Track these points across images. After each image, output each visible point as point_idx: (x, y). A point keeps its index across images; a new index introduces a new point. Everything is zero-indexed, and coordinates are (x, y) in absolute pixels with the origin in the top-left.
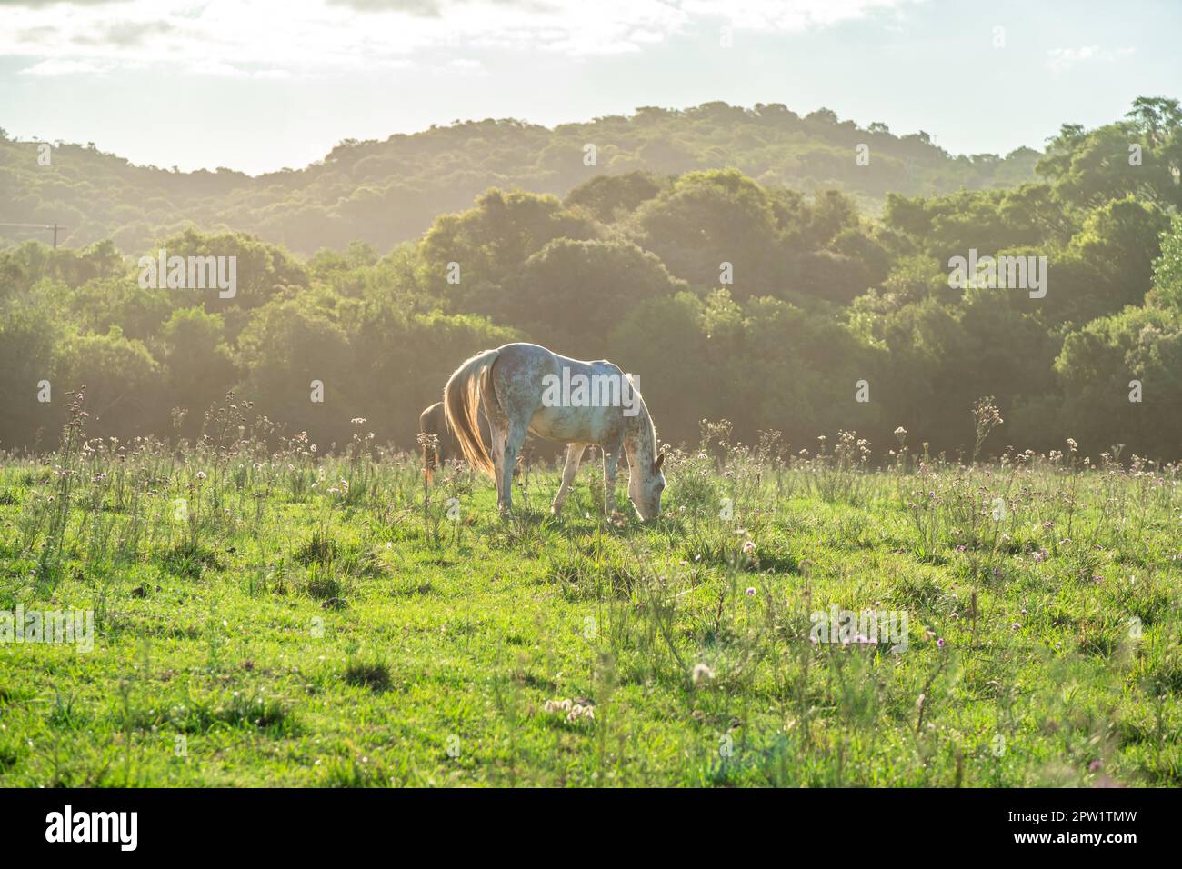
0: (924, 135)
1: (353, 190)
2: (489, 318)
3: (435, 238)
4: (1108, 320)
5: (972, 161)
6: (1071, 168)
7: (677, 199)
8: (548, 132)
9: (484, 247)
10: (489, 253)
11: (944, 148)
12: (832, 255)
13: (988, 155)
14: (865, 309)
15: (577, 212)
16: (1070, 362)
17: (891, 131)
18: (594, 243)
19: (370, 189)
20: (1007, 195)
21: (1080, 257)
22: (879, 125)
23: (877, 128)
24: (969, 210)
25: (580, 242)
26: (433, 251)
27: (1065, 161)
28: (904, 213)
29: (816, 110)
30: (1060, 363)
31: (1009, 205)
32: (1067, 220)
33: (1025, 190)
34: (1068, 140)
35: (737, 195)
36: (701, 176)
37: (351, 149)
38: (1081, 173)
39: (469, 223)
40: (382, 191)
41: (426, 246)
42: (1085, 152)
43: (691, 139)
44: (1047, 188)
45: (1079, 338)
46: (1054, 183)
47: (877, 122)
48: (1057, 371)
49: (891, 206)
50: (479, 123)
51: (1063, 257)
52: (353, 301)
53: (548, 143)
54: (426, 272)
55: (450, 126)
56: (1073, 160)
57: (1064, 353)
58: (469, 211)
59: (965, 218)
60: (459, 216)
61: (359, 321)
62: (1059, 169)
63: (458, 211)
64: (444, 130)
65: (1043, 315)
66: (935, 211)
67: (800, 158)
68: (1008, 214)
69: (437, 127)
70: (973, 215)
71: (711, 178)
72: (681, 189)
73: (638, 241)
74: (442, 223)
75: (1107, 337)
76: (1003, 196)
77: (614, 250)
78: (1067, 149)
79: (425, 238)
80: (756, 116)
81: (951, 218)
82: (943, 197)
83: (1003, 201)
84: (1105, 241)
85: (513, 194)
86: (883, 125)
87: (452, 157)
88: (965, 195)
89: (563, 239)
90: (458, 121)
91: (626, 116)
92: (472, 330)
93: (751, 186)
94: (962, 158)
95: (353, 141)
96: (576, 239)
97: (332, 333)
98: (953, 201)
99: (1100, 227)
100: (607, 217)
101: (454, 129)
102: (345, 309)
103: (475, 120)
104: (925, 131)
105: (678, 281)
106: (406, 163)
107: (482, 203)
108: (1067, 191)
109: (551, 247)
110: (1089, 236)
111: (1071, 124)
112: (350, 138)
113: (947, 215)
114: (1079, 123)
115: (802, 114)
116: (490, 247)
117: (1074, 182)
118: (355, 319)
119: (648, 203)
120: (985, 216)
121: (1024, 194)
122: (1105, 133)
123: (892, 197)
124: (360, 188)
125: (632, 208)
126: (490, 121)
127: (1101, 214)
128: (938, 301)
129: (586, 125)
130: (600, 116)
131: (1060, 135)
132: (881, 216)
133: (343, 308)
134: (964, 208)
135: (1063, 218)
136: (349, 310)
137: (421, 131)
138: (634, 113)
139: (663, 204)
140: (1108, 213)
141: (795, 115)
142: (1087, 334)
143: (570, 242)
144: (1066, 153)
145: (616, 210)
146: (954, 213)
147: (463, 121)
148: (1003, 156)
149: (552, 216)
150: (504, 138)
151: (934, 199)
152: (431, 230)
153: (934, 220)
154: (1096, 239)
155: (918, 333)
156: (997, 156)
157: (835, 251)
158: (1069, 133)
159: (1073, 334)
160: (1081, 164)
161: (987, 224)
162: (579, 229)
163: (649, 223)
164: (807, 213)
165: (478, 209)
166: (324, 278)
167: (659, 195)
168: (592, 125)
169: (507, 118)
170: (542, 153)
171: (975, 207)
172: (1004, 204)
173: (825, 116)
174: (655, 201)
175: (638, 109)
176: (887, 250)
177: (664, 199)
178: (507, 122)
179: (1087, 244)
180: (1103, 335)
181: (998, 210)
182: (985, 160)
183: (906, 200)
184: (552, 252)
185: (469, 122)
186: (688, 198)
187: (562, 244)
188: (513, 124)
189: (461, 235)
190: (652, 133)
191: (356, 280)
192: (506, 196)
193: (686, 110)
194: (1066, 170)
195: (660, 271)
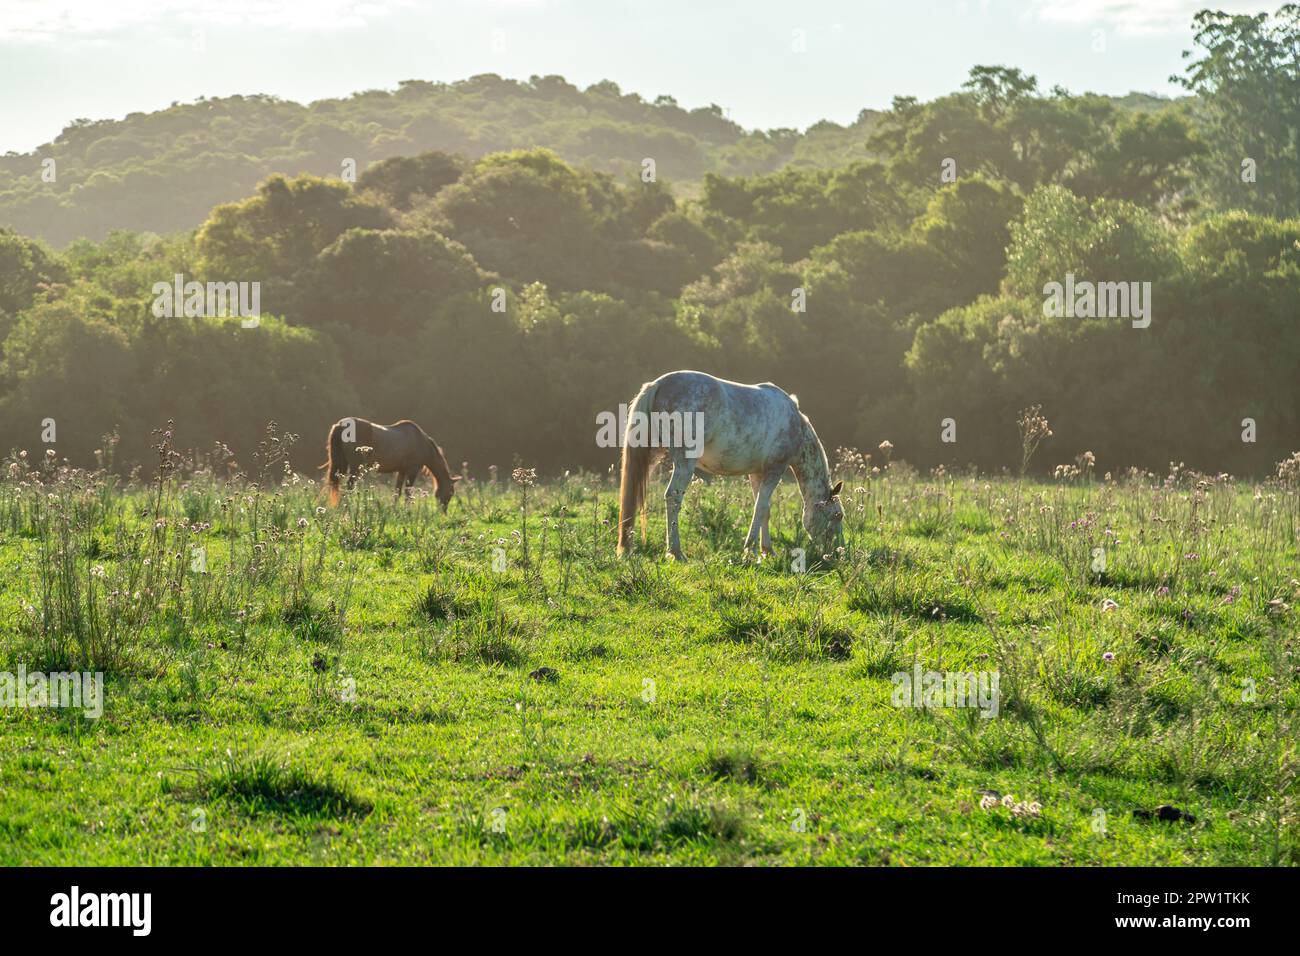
0: (716, 109)
1: (89, 175)
2: (283, 318)
3: (213, 231)
4: (962, 312)
5: (768, 136)
6: (906, 145)
7: (481, 183)
8: (303, 109)
9: (268, 239)
10: (274, 246)
11: (738, 122)
12: (652, 244)
13: (786, 130)
14: (694, 303)
15: (369, 198)
16: (922, 356)
17: (680, 105)
18: (394, 233)
19: (106, 174)
20: (835, 175)
21: (925, 243)
22: (665, 98)
23: (664, 102)
24: (794, 192)
25: (377, 232)
26: (211, 244)
27: (899, 136)
28: (722, 195)
29: (597, 81)
30: (912, 358)
31: (838, 186)
32: (902, 202)
33: (855, 170)
34: (900, 113)
35: (549, 179)
36: (506, 157)
37: (83, 129)
38: (918, 150)
39: (252, 213)
40: (120, 176)
41: (203, 239)
42: (922, 126)
43: (460, 116)
44: (878, 168)
45: (931, 330)
46: (888, 163)
47: (663, 94)
48: (906, 368)
49: (709, 186)
50: (225, 99)
51: (906, 242)
52: (131, 301)
53: (303, 121)
54: (205, 268)
55: (194, 103)
56: (908, 136)
57: (915, 346)
58: (249, 200)
59: (789, 201)
60: (240, 206)
61: (139, 323)
62: (893, 145)
63: (238, 201)
64: (187, 107)
65: (886, 305)
66: (758, 192)
67: (582, 135)
68: (837, 196)
69: (179, 104)
70: (799, 197)
71: (516, 160)
72: (485, 172)
73: (438, 229)
74: (221, 213)
75: (963, 330)
76: (831, 176)
77: (413, 240)
78: (900, 123)
79: (203, 231)
80: (531, 89)
81: (774, 200)
82: (766, 177)
83: (831, 181)
84: (953, 226)
85: (298, 179)
86: (670, 97)
87: (197, 138)
88: (791, 174)
89: (357, 229)
90: (202, 98)
91: (389, 91)
92: (267, 332)
93: (561, 168)
94: (758, 134)
95: (86, 121)
96: (371, 228)
97: (111, 338)
98: (776, 181)
99: (947, 209)
100: (404, 204)
101: (198, 107)
102: (123, 309)
103: (221, 96)
104: (716, 104)
105: (489, 274)
106: (146, 144)
107: (264, 190)
108: (902, 170)
109: (345, 240)
110: (933, 220)
111: (904, 96)
112: (82, 118)
113: (771, 197)
114: (912, 95)
115: (582, 87)
116: (274, 238)
117: (909, 159)
118: (135, 321)
119: (451, 188)
120: (813, 197)
121: (854, 173)
122: (940, 105)
123: (710, 177)
124: (96, 174)
125: (431, 194)
126: (238, 97)
127: (947, 195)
128: (774, 292)
129: (345, 100)
130: (360, 91)
131: (891, 108)
132: (698, 198)
133: (121, 309)
134: (789, 190)
135: (898, 199)
136: (127, 311)
137: (160, 110)
138: (397, 88)
139: (467, 189)
140: (954, 194)
141: (573, 88)
142: (940, 326)
143: (365, 233)
144: (899, 127)
145: (414, 196)
146: (778, 194)
147: (208, 98)
148: (802, 131)
149: (344, 203)
150: (254, 116)
151: (756, 179)
152: (208, 222)
153: (756, 202)
154: (943, 223)
155: (752, 327)
156: (795, 131)
157: (657, 239)
158: (900, 105)
159: (925, 326)
160: (917, 140)
161: (814, 206)
162: (374, 217)
163: (451, 211)
164: (619, 196)
165: (260, 198)
166: (89, 276)
167: (461, 179)
168: (352, 101)
169: (257, 93)
170: (297, 133)
171: (801, 188)
172: (832, 185)
173: (607, 89)
174: (458, 186)
175: (402, 83)
176: (713, 237)
177: (468, 183)
178: (256, 98)
179: (932, 227)
180: (957, 327)
181: (826, 192)
182: (783, 135)
183: (724, 180)
184: (347, 244)
185: (215, 99)
186: (495, 183)
187: (358, 236)
188: (264, 101)
189: (242, 226)
190: (417, 109)
191: (125, 277)
192: (290, 182)
193: (455, 83)
194: (900, 147)
195: (468, 263)
